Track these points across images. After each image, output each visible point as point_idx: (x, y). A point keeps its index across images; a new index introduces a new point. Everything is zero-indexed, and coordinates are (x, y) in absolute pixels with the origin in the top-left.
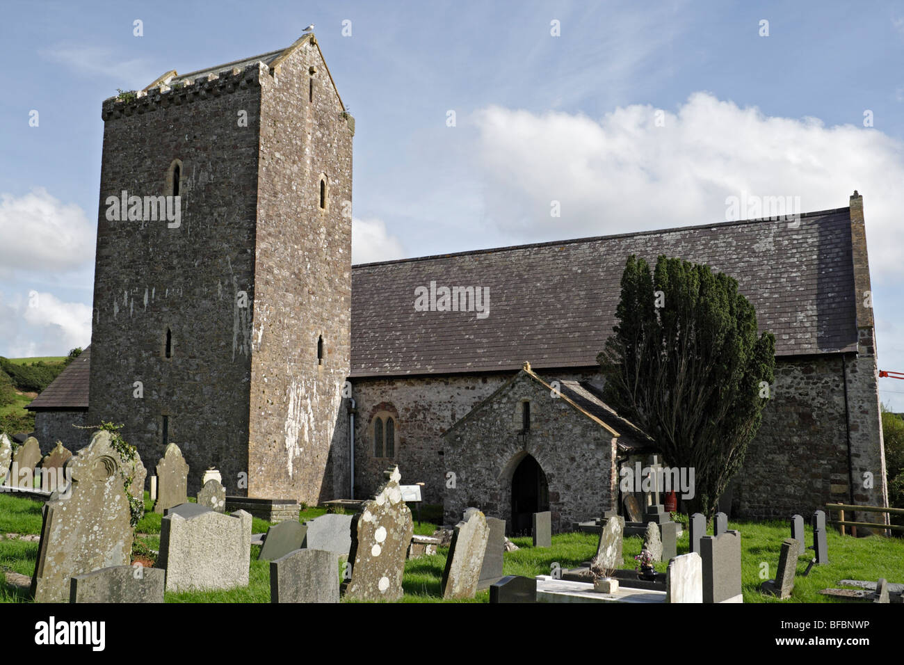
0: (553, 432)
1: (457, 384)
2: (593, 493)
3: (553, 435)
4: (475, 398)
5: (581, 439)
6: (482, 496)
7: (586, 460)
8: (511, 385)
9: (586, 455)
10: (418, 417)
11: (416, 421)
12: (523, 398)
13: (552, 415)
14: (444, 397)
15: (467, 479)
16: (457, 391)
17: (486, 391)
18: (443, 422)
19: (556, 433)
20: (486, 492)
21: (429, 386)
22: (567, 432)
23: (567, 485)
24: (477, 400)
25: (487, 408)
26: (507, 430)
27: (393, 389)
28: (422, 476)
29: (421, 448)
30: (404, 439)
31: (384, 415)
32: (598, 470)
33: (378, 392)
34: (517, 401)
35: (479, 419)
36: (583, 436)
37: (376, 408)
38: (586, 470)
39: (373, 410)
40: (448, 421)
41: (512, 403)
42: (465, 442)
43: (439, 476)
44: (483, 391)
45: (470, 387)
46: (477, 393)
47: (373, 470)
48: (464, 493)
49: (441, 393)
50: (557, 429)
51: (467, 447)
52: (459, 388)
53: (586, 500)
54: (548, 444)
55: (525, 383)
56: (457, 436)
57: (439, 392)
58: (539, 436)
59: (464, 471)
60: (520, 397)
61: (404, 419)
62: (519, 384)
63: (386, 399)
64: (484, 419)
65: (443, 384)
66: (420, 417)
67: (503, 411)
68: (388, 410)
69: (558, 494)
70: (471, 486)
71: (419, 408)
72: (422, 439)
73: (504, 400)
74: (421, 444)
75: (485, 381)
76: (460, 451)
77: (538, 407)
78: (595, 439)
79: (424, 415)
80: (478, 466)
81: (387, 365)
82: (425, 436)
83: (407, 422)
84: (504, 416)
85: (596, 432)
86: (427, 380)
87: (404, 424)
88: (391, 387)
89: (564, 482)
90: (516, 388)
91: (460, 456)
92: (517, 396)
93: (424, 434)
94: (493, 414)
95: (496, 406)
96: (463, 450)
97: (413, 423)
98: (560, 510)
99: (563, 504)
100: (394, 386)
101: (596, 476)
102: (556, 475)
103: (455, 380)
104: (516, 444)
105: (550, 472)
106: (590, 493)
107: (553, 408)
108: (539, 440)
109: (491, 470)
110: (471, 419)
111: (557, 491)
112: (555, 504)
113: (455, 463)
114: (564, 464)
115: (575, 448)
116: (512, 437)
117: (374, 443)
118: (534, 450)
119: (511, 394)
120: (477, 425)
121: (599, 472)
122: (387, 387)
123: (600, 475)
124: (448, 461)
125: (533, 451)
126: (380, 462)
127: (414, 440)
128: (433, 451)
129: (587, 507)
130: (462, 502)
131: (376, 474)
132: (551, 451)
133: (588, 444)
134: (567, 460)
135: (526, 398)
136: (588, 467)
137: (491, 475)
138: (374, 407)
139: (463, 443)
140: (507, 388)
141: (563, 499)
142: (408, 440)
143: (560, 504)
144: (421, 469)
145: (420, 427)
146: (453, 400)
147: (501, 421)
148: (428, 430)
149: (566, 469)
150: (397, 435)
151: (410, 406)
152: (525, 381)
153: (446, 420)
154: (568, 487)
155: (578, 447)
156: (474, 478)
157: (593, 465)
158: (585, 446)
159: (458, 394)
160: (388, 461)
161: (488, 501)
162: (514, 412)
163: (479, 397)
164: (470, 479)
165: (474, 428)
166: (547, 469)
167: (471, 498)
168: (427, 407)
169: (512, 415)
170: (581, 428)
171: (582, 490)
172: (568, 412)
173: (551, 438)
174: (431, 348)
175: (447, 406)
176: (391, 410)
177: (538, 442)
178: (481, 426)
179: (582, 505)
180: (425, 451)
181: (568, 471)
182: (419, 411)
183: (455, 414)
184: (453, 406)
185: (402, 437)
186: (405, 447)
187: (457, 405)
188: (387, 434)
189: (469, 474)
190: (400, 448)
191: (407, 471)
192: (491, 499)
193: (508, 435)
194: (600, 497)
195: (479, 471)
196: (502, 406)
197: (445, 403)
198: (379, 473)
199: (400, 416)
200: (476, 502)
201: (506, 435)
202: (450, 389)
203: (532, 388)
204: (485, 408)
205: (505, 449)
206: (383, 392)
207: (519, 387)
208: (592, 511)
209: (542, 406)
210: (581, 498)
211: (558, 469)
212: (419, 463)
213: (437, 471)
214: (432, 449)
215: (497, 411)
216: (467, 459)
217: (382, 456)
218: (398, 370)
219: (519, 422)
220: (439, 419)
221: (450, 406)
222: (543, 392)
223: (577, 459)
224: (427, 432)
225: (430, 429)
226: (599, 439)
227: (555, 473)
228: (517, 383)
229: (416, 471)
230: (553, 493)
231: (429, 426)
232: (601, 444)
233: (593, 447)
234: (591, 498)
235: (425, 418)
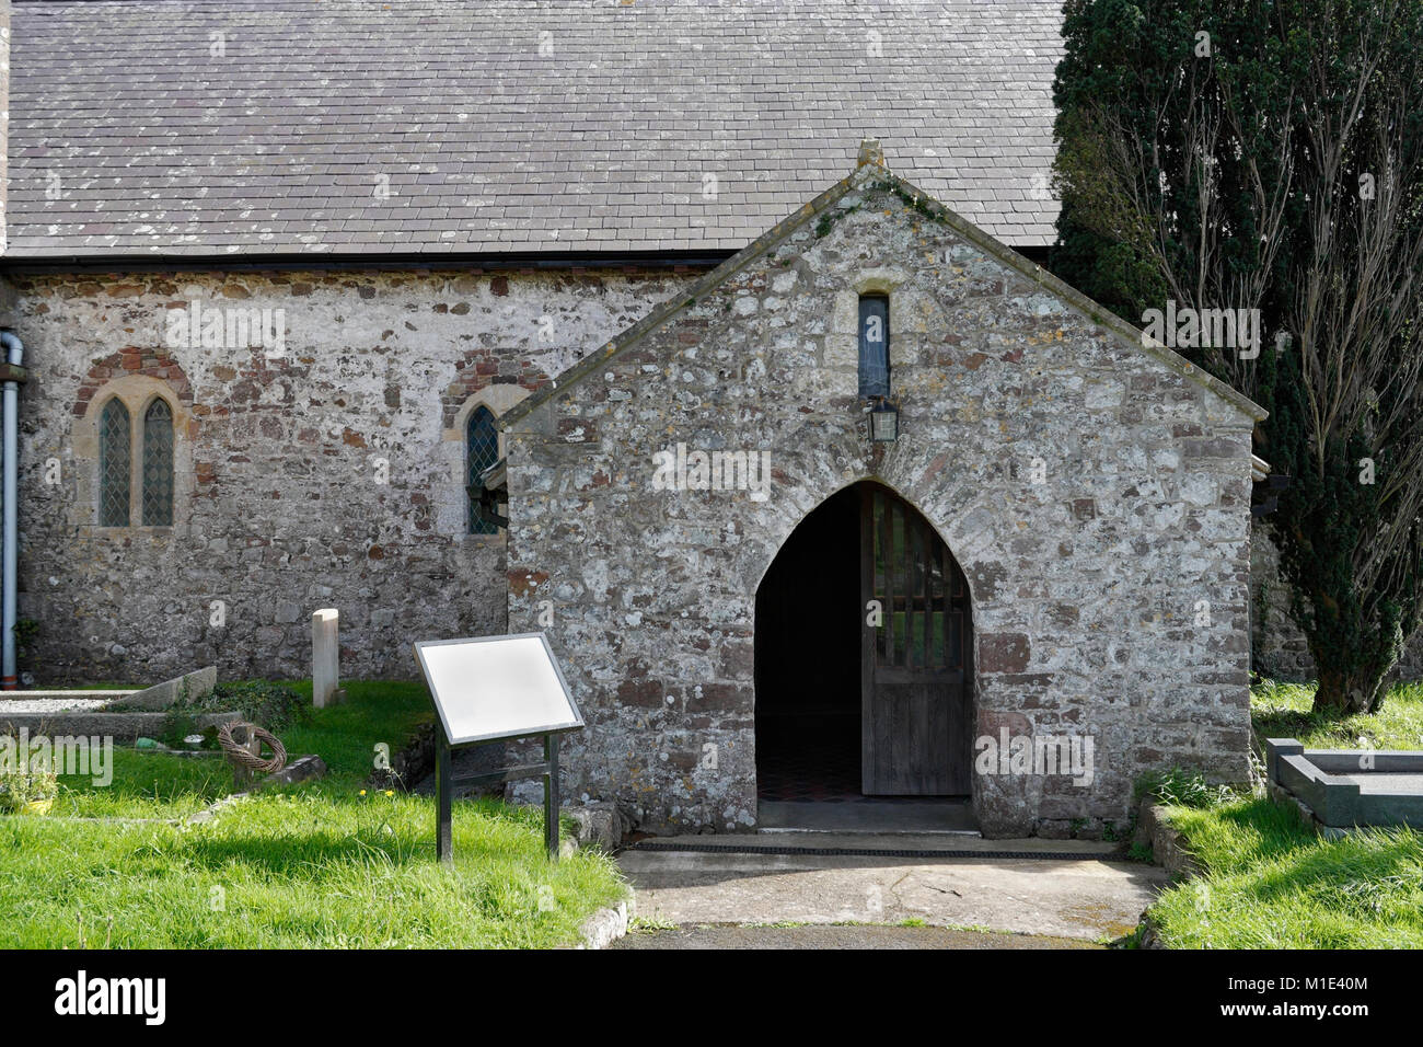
0: (1003, 405)
1: (403, 295)
2: (1173, 636)
3: (1000, 417)
4: (468, 338)
5: (1122, 432)
6: (687, 661)
7: (1140, 512)
8: (815, 224)
9: (1143, 491)
10: (265, 398)
11: (255, 408)
12: (867, 274)
13: (994, 339)
14: (361, 334)
15: (614, 593)
16: (407, 316)
17: (505, 317)
18: (355, 411)
19: (1011, 409)
20: (703, 645)
21: (302, 298)
22: (1061, 405)
23: (1061, 609)
24: (475, 344)
25: (708, 312)
26: (797, 398)
27: (171, 306)
28: (278, 581)
29: (276, 495)
30: (213, 466)
31: (136, 391)
32: (1194, 546)
33: (115, 315)
34: (841, 285)
35: (667, 358)
36: (1128, 418)
37: (103, 368)
38: (1142, 549)
39: (92, 374)
40: (374, 411)
41: (817, 292)
42: (608, 445)
43: (338, 581)
44: (495, 319)
45: (451, 306)
46: (475, 323)
47: (94, 570)
48: (603, 649)
49: (349, 323)
50: (1018, 392)
51: (616, 467)
52: (410, 306)
53: (1141, 661)
54: (979, 449)
55: (877, 217)
56: (570, 424)
57: (340, 320)
58: (938, 420)
59: (602, 564)
60: (853, 269)
61: (210, 402)
62: (850, 219)
63: (143, 337)
64: (691, 353)
65: (353, 293)
66: (273, 395)
67: (776, 322)
68: (153, 374)
69: (1021, 641)
70: (634, 619)
71: (270, 367)
72: (280, 466)
73: (784, 282)
74: (274, 481)
75: (500, 289)
76: (583, 480)
77: (930, 305)
78: (1178, 432)
79: (287, 388)
80: (666, 541)
81: (146, 228)
82: (290, 456)
83: (221, 411)
84: (784, 344)
85: (1184, 406)
86: (296, 278)
87: (213, 417)
88: (162, 299)
89: (1046, 594)
90: (838, 235)
91: (584, 500)
92: (840, 268)
93: (286, 449)
94: (737, 338)
95: (745, 305)
96: (599, 480)
97: (244, 416)
98: (1031, 703)
99: (1044, 679)
100: (175, 297)
101: (1184, 568)
102: (1014, 570)
103: (396, 283)
104: (836, 454)
105: (988, 558)
106: (1161, 633)
107: (999, 314)
108: (939, 434)
109: (727, 555)
110: (633, 355)
111: (1018, 629)
112: (1011, 681)
113: (562, 531)
114: (1045, 527)
115: (1097, 465)
116: (822, 425)
117: (96, 480)
118: (917, 475)
119: (813, 258)
120: (664, 378)
121: (1195, 556)
122: (148, 300)
123: (1201, 566)
124: (524, 524)
125: (909, 478)
126: (119, 542)
127: (249, 470)
128: (319, 503)
129: (1144, 688)
130: (593, 683)
131: (101, 582)
132: (991, 477)
133: (1150, 450)
134: (1061, 513)
135: (878, 273)
136: (1150, 538)
137: (728, 574)
138: (98, 362)
139: (597, 449)
140: (795, 236)
141: (1043, 660)
142: (228, 469)
143: (1030, 679)
144: (276, 562)
145: (270, 427)
146: (390, 342)
147: (769, 364)
148: (302, 436)
149: (1056, 543)
150: (184, 456)
151: (234, 360)
152: (877, 209)
153: (367, 407)
154: (1065, 615)
155: (1109, 462)
156: (647, 590)
157: (1171, 527)
158: (1139, 456)
159: (408, 325)
160: (150, 539)
161: (711, 677)
162: (827, 330)
163: (484, 337)
164: (629, 594)
165: (647, 391)
166: (970, 546)
167: (635, 668)
168: (297, 364)
169: (818, 338)
170: (1120, 388)
171: (1126, 622)
172: (1065, 328)
173: (994, 427)
174: (295, 191)
175: (369, 364)
176: (163, 372)
177: (934, 444)
178: (679, 382)
179: (1125, 683)
180: (289, 505)
181: (1064, 552)
182: (268, 378)
183: (398, 388)
184: (391, 361)
185: (205, 459)
186: (214, 493)
187: (406, 360)
188: (147, 453)
189: (624, 574)
190: (196, 495)
191: (224, 570)
192: (724, 672)
193: (803, 417)
194: (1200, 652)
195: (670, 560)
196: (770, 303)
197: (364, 352)
198: (113, 576)
199: (197, 393)
200: (657, 684)
201: (793, 419)
202: (381, 309)
203: (910, 233)
204: (697, 313)
205: (791, 470)
206: (134, 315)
207: (849, 234)
208: (1168, 704)
209: (951, 303)
210: (1121, 656)
211: (1021, 546)
212: (266, 543)
213: (333, 565)
214: (316, 497)
215: (752, 324)
216: (618, 515)
217: (127, 524)
218: (191, 242)
219: (845, 368)
220: (341, 403)
221: (380, 363)
222: (956, 251)
223: (1105, 507)
224: (297, 444)
225: (309, 435)
226: (1195, 431)
227: (1010, 560)
228: (840, 217)
229: (253, 568)
230: (1002, 640)
231: (306, 426)
232: (1208, 451)
233: (1170, 459)
234: (1164, 654)
235: (289, 399)
